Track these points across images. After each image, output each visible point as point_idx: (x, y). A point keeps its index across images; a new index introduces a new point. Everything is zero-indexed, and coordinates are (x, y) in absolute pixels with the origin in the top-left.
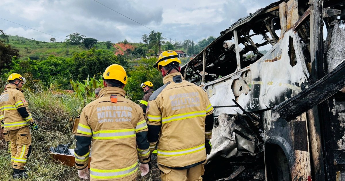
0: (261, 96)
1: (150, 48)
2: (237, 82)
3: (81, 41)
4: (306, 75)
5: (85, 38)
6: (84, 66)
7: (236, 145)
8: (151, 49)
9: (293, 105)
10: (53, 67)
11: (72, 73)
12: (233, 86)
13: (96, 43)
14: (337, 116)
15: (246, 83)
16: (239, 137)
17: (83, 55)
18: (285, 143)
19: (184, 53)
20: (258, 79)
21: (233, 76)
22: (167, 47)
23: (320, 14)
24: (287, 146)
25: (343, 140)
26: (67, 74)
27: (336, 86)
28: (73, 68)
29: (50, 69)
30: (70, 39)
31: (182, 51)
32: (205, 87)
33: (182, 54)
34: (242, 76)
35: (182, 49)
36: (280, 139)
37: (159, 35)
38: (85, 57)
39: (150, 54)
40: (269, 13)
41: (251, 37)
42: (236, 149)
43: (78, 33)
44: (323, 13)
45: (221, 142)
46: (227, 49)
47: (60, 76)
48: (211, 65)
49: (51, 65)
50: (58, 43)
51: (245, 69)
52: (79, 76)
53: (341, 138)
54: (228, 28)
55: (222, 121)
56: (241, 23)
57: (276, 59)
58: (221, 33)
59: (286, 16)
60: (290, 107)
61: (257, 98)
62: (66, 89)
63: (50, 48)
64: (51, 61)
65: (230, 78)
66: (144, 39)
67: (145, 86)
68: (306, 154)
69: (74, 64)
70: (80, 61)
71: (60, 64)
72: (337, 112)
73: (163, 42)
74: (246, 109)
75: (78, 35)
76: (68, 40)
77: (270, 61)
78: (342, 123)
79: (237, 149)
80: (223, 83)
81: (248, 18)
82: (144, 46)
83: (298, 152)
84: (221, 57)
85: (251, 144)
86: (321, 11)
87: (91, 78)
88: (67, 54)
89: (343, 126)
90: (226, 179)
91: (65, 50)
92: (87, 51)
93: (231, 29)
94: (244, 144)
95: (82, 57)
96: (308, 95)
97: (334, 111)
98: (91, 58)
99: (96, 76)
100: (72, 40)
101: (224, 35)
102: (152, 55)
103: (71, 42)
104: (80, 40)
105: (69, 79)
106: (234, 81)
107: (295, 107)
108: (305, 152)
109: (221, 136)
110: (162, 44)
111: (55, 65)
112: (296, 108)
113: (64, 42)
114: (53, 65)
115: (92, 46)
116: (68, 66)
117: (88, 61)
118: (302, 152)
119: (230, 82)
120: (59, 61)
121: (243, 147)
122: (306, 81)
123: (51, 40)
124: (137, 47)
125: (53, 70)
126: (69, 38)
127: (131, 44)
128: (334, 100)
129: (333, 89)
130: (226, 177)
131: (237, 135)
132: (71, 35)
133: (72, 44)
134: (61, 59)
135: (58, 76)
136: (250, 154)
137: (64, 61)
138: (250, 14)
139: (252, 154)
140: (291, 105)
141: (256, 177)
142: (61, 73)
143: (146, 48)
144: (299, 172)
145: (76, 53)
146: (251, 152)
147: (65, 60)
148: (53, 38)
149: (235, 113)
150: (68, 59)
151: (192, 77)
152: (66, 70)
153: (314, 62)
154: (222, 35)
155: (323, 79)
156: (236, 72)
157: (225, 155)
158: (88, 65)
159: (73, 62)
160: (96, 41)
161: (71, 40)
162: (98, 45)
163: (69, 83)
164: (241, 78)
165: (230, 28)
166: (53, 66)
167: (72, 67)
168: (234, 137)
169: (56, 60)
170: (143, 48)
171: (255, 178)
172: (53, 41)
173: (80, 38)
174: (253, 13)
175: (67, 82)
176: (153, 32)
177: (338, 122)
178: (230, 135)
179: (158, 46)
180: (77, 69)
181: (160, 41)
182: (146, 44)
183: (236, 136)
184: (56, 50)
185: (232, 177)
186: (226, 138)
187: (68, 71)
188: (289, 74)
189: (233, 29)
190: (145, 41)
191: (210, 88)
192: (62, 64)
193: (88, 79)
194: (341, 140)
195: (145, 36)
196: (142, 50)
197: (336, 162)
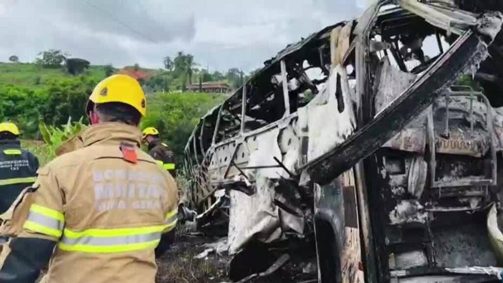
0: (309, 152)
1: (175, 77)
2: (285, 132)
3: (63, 63)
4: (353, 126)
5: (69, 57)
6: (64, 102)
7: (280, 223)
8: (176, 80)
9: (327, 164)
10: (10, 103)
11: (44, 113)
12: (279, 138)
13: (87, 67)
14: (388, 179)
15: (295, 134)
16: (284, 212)
17: (64, 85)
18: (334, 218)
19: (228, 86)
20: (306, 130)
21: (281, 124)
22: (202, 77)
23: (366, 48)
24: (336, 222)
25: (396, 211)
26: (34, 115)
27: (377, 140)
28: (46, 106)
29: (4, 106)
30: (44, 58)
31: (225, 85)
32: (244, 139)
33: (226, 89)
34: (291, 123)
35: (226, 81)
36: (330, 213)
37: (190, 59)
38: (67, 89)
39: (175, 87)
40: (324, 39)
41: (306, 72)
42: (279, 230)
43: (57, 49)
44: (369, 47)
45: (259, 220)
46: (276, 84)
47: (22, 119)
48: (257, 107)
49: (7, 100)
50: (22, 64)
51: (294, 114)
52: (56, 118)
53: (394, 209)
54: (274, 57)
55: (261, 189)
56: (289, 51)
57: (326, 103)
58: (265, 63)
59: (337, 45)
60: (323, 167)
61: (305, 156)
62: (32, 138)
63: (8, 71)
64: (7, 93)
65: (277, 126)
66: (167, 64)
67: (145, 136)
68: (356, 231)
69: (47, 99)
70: (58, 95)
71: (22, 99)
72: (388, 173)
73: (196, 70)
74: (293, 171)
75: (57, 52)
76: (40, 61)
77: (321, 105)
78: (394, 188)
79: (282, 229)
80: (268, 133)
81: (298, 45)
82: (166, 73)
83: (348, 229)
84: (269, 96)
85: (299, 221)
86: (367, 44)
87: (74, 122)
88: (38, 83)
89: (395, 193)
90: (262, 274)
91: (35, 76)
92: (72, 79)
93: (278, 59)
94: (291, 222)
95: (62, 89)
96: (345, 151)
97: (384, 172)
98: (78, 91)
99: (84, 118)
100: (47, 61)
101: (270, 65)
102: (178, 88)
103: (45, 64)
104: (61, 61)
105: (37, 123)
106: (281, 131)
107: (328, 166)
108: (355, 229)
109: (259, 210)
110: (194, 72)
111: (15, 99)
112: (329, 168)
113: (33, 64)
114: (10, 99)
115: (80, 71)
116: (37, 102)
117: (72, 95)
118: (353, 229)
119: (276, 132)
120: (23, 93)
121: (288, 227)
122: (352, 133)
123: (11, 59)
124: (155, 75)
125: (10, 107)
126: (41, 57)
127: (146, 71)
128: (384, 159)
129: (373, 143)
130: (261, 271)
131: (281, 209)
132: (45, 53)
133: (47, 67)
134: (25, 91)
135: (19, 117)
136: (297, 236)
137: (30, 94)
138: (303, 39)
139: (299, 236)
140: (323, 164)
141: (306, 270)
142: (23, 113)
143: (169, 77)
144: (350, 257)
145: (53, 81)
146: (298, 233)
147: (32, 92)
148: (14, 57)
149: (277, 177)
150: (38, 91)
151: (232, 124)
152: (32, 107)
153: (360, 108)
154: (266, 66)
155: (362, 131)
156: (283, 118)
157: (264, 239)
158: (72, 101)
159: (46, 95)
160: (88, 63)
161: (44, 61)
162: (90, 70)
163: (37, 129)
164: (289, 127)
165: (277, 56)
166: (11, 101)
167: (43, 104)
168: (277, 212)
169: (16, 91)
170: (164, 77)
171: (304, 271)
172: (14, 60)
173: (61, 58)
174: (305, 38)
175: (34, 127)
176: (180, 53)
177: (389, 188)
178: (272, 209)
179: (188, 75)
180: (53, 107)
181: (191, 67)
182: (169, 70)
183: (279, 210)
184: (18, 76)
185: (271, 270)
186: (266, 214)
187: (36, 109)
188: (337, 123)
189: (280, 58)
190: (168, 66)
191: (250, 140)
192: (27, 98)
193: (69, 123)
194: (393, 212)
195: (168, 60)
196: (162, 80)
197: (387, 241)
